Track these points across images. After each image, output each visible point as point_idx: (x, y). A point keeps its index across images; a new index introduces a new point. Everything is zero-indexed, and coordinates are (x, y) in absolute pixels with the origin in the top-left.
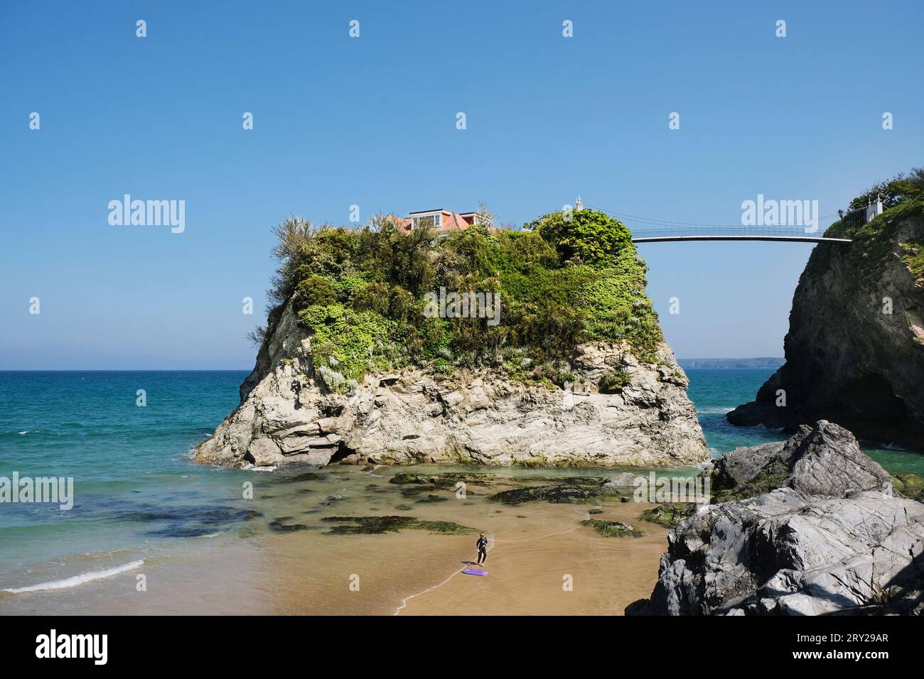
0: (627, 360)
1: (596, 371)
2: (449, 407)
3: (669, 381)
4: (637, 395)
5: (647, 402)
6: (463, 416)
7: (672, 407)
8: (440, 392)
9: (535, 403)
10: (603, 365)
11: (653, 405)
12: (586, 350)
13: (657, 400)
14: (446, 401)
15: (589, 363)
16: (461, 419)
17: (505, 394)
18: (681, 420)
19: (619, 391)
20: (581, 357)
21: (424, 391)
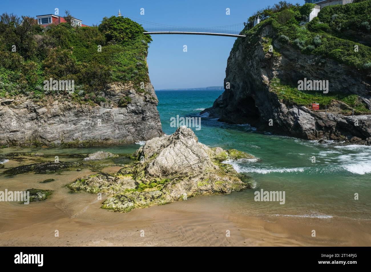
0: (131, 91)
1: (117, 96)
2: (39, 115)
3: (148, 101)
4: (133, 108)
5: (137, 112)
6: (46, 120)
7: (148, 114)
8: (36, 108)
9: (84, 113)
10: (120, 94)
11: (140, 113)
12: (112, 86)
13: (142, 111)
14: (38, 112)
15: (113, 93)
16: (45, 121)
17: (69, 108)
18: (152, 120)
19: (125, 106)
20: (109, 90)
21: (27, 107)
